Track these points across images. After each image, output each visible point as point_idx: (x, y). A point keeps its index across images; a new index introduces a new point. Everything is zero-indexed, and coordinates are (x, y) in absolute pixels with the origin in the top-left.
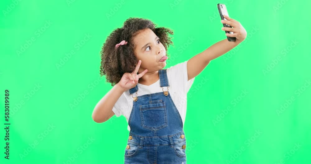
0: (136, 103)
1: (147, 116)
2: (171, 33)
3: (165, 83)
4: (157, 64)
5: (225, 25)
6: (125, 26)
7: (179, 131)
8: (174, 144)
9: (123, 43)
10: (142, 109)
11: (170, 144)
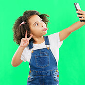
0: (33, 54)
1: (39, 61)
2: (48, 16)
3: (47, 43)
4: (42, 32)
5: (79, 14)
6: (24, 15)
7: (55, 68)
8: (53, 75)
9: (23, 23)
10: (36, 57)
11: (51, 75)
